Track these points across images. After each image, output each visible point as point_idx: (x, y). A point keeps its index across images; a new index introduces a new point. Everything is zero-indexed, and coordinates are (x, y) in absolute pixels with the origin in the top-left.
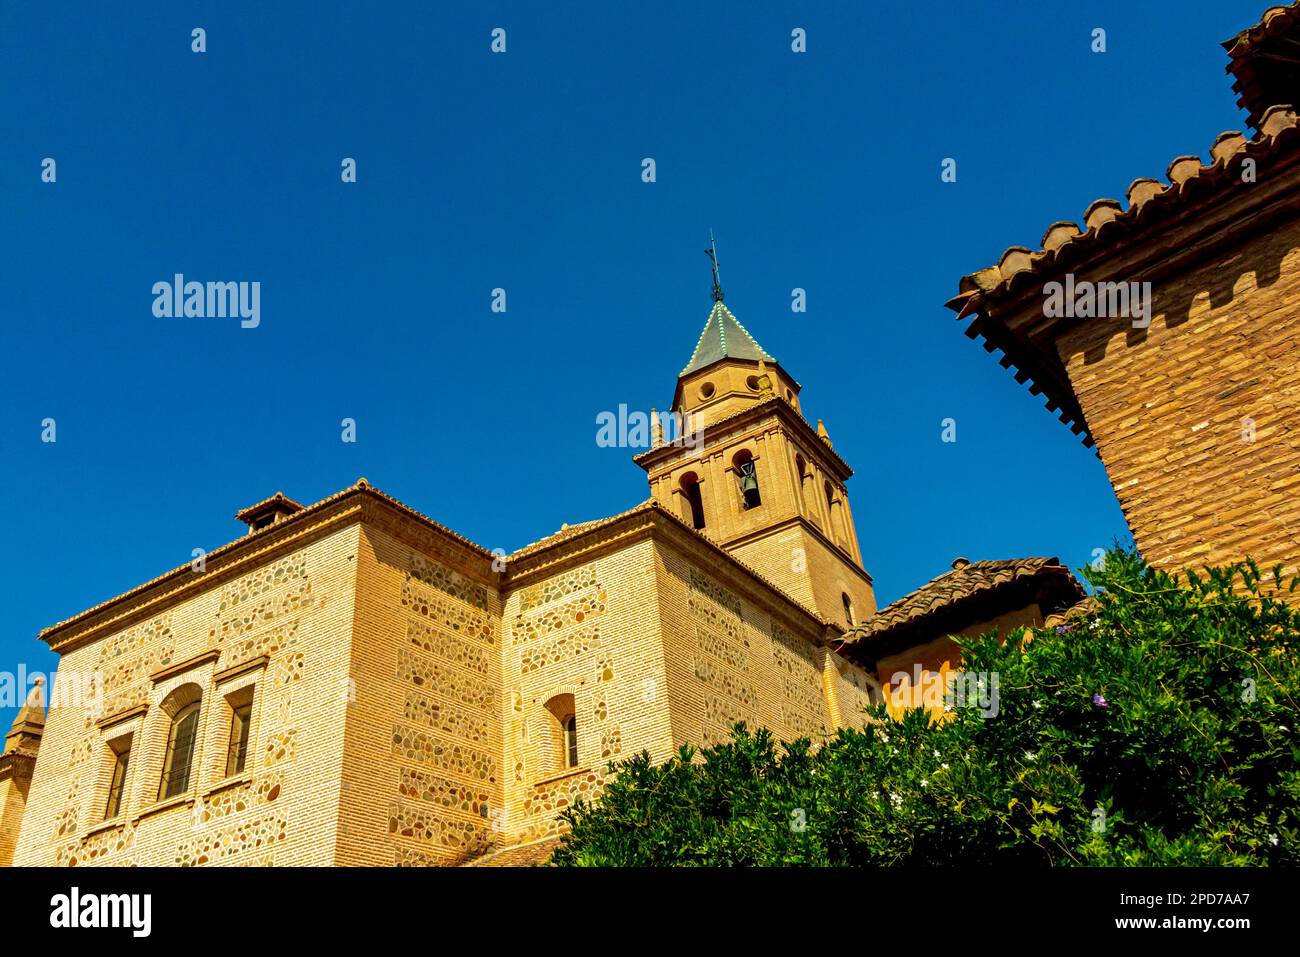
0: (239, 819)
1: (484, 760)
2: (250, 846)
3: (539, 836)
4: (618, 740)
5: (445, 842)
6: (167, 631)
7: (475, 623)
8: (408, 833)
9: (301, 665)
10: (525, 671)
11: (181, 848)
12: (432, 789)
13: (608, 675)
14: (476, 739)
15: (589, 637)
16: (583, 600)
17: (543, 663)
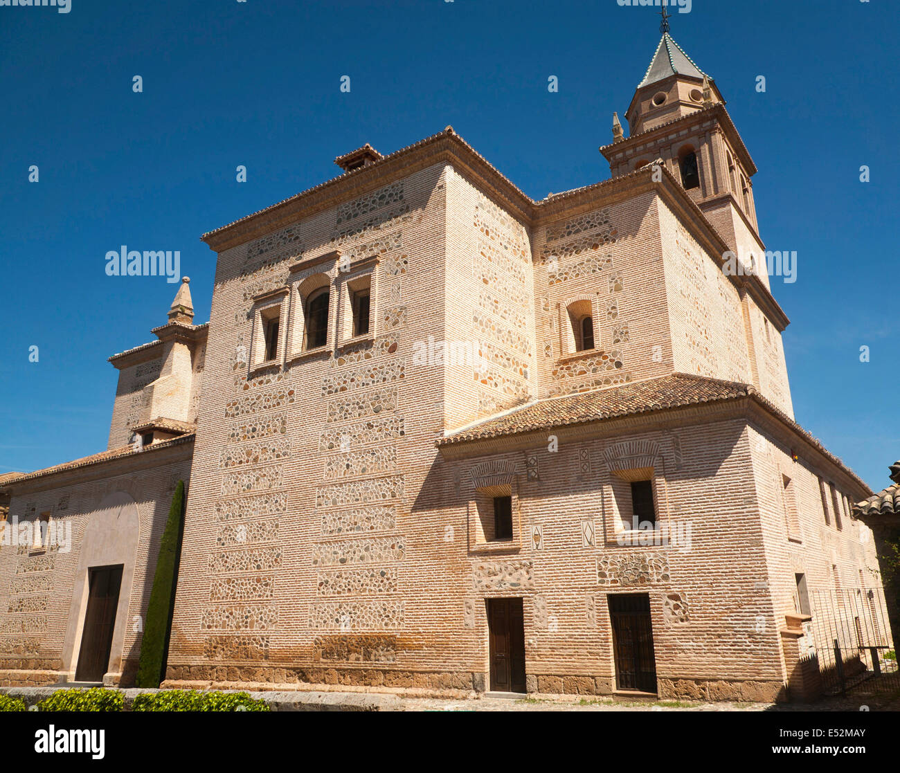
0: (367, 364)
1: (525, 341)
2: (378, 381)
3: (564, 393)
4: (627, 333)
5: (505, 391)
6: (297, 238)
7: (517, 247)
8: (484, 382)
9: (406, 262)
10: (551, 283)
11: (325, 381)
12: (497, 356)
13: (618, 289)
14: (520, 326)
15: (603, 261)
16: (598, 235)
17: (566, 279)
